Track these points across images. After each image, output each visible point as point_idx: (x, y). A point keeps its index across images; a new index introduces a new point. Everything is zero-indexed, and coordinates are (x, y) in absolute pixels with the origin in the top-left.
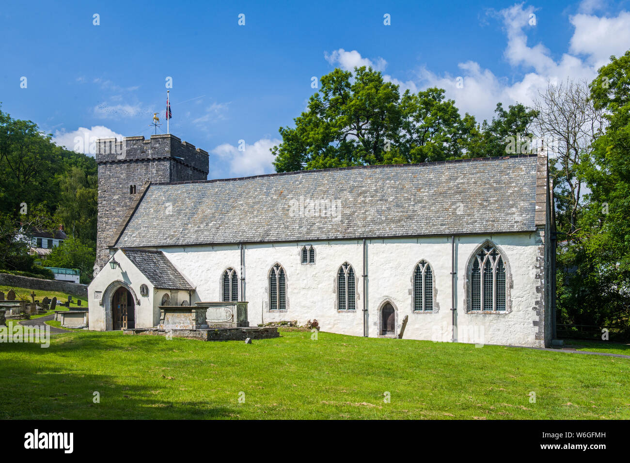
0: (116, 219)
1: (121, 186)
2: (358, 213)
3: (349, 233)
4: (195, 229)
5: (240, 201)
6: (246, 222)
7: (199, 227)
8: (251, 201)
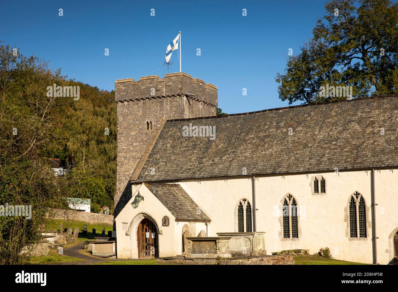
0: (134, 154)
1: (137, 123)
2: (367, 143)
3: (358, 163)
4: (210, 163)
5: (251, 135)
6: (258, 155)
7: (213, 161)
8: (262, 134)
